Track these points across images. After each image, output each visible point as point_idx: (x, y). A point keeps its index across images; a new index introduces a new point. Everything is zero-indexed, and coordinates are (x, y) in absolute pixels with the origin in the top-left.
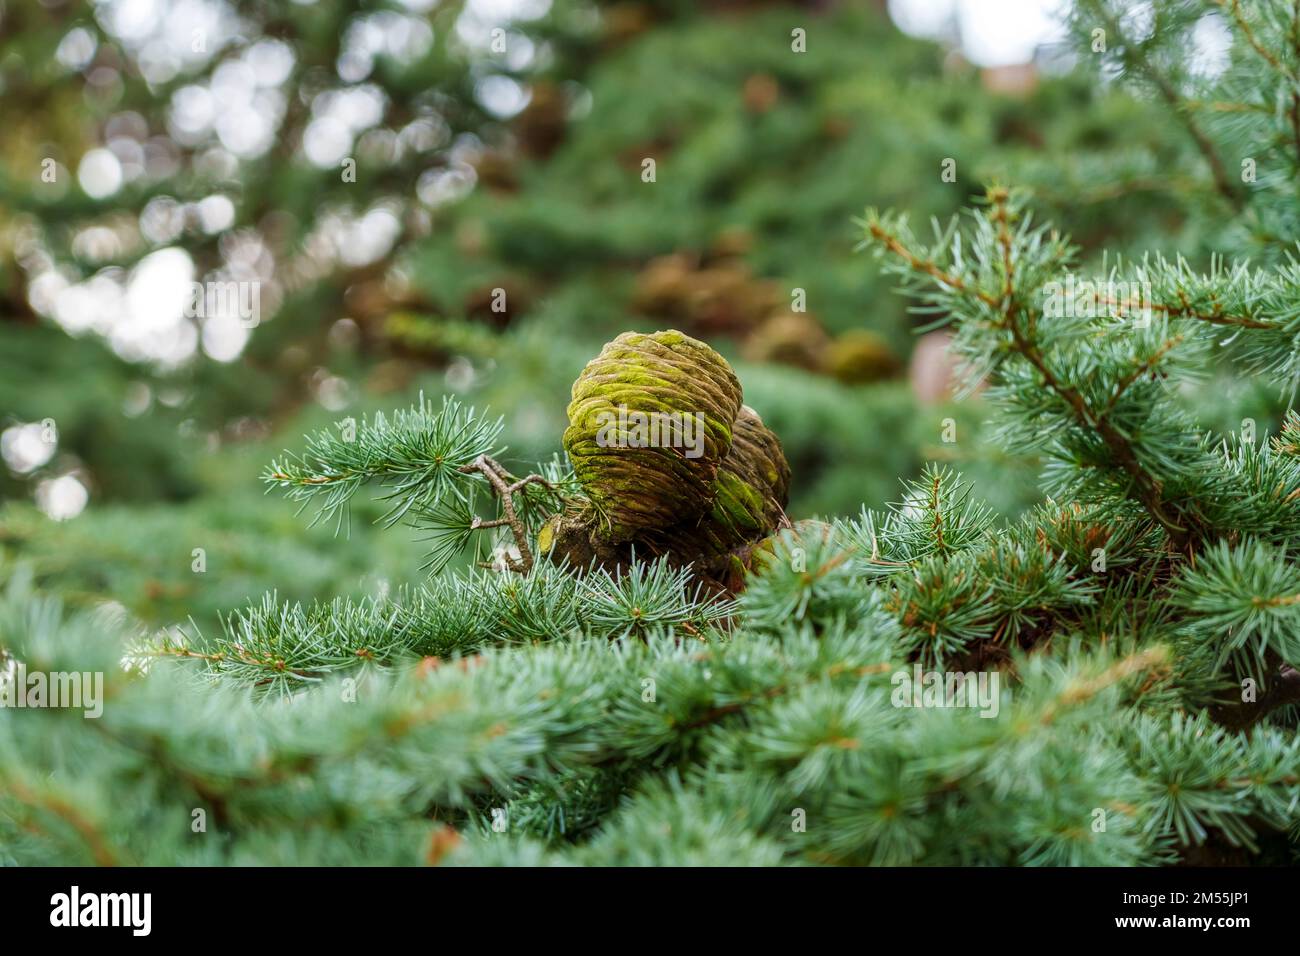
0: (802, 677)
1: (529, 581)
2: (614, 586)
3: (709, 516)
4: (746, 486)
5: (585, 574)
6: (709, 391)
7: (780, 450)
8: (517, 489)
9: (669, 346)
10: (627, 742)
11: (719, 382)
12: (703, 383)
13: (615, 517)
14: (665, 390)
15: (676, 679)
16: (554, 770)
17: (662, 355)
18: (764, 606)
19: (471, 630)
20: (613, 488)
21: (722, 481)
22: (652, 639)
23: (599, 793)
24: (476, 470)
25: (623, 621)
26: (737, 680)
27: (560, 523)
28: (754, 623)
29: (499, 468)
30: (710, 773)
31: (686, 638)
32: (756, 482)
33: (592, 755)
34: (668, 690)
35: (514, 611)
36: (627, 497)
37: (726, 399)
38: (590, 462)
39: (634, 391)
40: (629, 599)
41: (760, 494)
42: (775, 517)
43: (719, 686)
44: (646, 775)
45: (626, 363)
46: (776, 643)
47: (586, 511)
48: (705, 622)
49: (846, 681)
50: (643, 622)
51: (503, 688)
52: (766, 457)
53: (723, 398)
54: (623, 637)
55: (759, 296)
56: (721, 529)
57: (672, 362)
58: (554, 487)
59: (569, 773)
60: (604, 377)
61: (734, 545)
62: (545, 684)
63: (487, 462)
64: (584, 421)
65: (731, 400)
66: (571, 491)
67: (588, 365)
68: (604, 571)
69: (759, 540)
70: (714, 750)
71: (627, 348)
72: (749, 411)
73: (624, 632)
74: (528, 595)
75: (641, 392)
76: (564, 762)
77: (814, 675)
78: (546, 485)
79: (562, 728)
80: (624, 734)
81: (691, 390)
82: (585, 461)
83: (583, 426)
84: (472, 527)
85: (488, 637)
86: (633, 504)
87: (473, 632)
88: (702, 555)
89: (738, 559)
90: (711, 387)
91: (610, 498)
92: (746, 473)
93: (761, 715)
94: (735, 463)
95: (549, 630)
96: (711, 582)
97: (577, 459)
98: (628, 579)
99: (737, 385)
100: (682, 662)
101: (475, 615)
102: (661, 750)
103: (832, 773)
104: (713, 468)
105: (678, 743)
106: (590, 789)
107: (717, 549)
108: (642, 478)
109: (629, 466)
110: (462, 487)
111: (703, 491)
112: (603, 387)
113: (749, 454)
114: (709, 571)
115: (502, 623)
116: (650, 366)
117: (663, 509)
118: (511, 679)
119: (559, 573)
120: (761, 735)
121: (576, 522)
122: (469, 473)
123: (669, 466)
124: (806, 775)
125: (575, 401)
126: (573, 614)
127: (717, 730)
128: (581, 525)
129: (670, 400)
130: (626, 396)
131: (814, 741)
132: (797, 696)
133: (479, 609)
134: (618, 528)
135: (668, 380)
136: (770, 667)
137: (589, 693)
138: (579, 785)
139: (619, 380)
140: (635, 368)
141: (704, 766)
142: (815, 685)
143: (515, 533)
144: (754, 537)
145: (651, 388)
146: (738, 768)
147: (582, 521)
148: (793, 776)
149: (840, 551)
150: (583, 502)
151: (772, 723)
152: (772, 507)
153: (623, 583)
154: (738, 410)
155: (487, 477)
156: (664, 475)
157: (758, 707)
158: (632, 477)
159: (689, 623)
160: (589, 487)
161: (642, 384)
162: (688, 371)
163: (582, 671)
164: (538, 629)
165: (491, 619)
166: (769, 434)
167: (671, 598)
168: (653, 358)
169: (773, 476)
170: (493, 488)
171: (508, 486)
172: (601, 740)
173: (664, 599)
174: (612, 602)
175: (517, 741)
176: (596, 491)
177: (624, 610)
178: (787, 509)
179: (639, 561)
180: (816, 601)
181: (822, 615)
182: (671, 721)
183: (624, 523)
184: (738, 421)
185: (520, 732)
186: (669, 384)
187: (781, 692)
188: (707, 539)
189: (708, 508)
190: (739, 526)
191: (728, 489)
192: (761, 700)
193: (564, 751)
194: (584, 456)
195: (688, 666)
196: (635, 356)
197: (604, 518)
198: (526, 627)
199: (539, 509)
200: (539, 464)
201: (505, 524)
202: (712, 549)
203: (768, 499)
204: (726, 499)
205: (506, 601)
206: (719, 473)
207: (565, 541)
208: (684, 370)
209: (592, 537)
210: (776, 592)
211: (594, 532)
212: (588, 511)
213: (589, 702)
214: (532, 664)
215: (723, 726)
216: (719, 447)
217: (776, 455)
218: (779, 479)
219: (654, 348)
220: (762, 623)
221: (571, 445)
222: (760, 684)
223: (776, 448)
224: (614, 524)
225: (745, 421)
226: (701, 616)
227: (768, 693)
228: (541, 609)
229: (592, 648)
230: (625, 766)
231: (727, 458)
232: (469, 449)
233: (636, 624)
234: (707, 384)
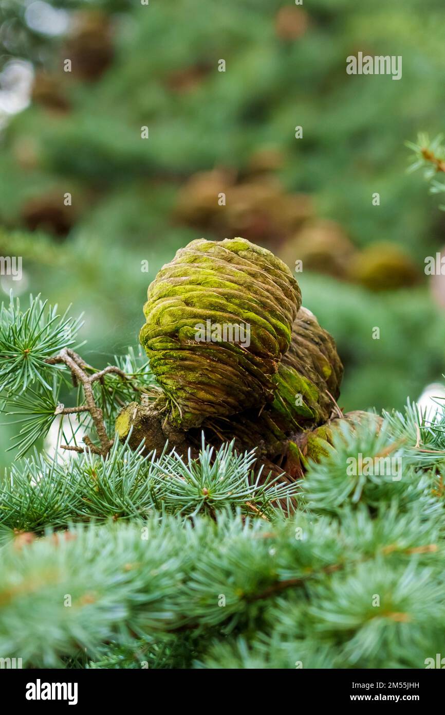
0: (358, 556)
1: (109, 463)
2: (185, 467)
3: (269, 406)
4: (303, 380)
5: (158, 456)
6: (272, 294)
7: (334, 348)
8: (96, 379)
9: (236, 252)
10: (199, 611)
11: (281, 285)
12: (267, 286)
13: (185, 405)
14: (232, 291)
15: (245, 556)
16: (136, 636)
17: (230, 260)
18: (324, 490)
19: (56, 506)
20: (184, 379)
21: (281, 375)
22: (221, 518)
23: (172, 656)
24: (60, 361)
25: (194, 500)
26: (300, 557)
27: (135, 411)
28: (313, 505)
29: (80, 360)
30: (275, 641)
31: (252, 517)
32: (312, 376)
33: (168, 622)
34: (237, 565)
35: (95, 489)
36: (197, 388)
37: (287, 301)
38: (164, 355)
39: (205, 293)
40: (198, 479)
41: (315, 387)
42: (328, 407)
43: (283, 561)
44: (215, 641)
45: (198, 267)
46: (335, 524)
47: (159, 400)
48: (267, 502)
49: (398, 560)
50: (212, 501)
51: (92, 561)
52: (321, 354)
53: (284, 299)
54: (193, 515)
55: (292, 209)
56: (280, 418)
57: (239, 267)
58: (129, 377)
59: (148, 638)
60: (177, 279)
61: (292, 433)
62: (127, 558)
63: (69, 355)
64: (159, 318)
65: (291, 302)
66: (144, 382)
67: (162, 269)
68: (176, 455)
69: (314, 428)
70: (278, 620)
71: (199, 254)
72: (306, 312)
73: (194, 510)
74: (108, 474)
75: (211, 293)
76: (143, 628)
77: (369, 554)
78: (122, 376)
79: (142, 598)
80: (197, 604)
81: (256, 293)
82: (160, 354)
83: (158, 323)
84: (56, 413)
85: (72, 512)
86: (202, 395)
87: (58, 508)
88: (262, 441)
89: (295, 446)
90: (274, 290)
91: (181, 388)
92: (304, 367)
93: (320, 589)
94: (293, 358)
95: (127, 507)
96: (271, 466)
97: (152, 352)
98: (199, 462)
99: (297, 288)
100: (249, 539)
101: (60, 492)
102: (230, 619)
103: (384, 644)
104: (275, 363)
105: (245, 614)
106: (164, 653)
107: (276, 436)
108: (211, 371)
109: (199, 360)
110: (47, 377)
111: (265, 383)
112: (177, 288)
113: (306, 351)
114: (269, 456)
115: (84, 500)
116: (219, 269)
117: (229, 400)
118: (97, 553)
119: (135, 456)
120: (320, 607)
121: (150, 409)
122: (54, 364)
123: (235, 361)
124: (361, 646)
125: (151, 300)
126: (148, 494)
127: (281, 602)
128: (155, 413)
129: (237, 301)
130: (197, 297)
131: (370, 614)
132: (353, 572)
133: (63, 487)
134: (188, 416)
135: (235, 283)
136: (329, 546)
137: (165, 567)
138: (154, 649)
139: (191, 283)
140: (205, 271)
141: (268, 635)
142: (370, 564)
143: (94, 418)
144: (310, 426)
145: (220, 290)
146: (301, 637)
147: (156, 409)
148: (349, 646)
149: (392, 441)
150: (156, 392)
151: (331, 598)
152: (326, 398)
153: (193, 465)
154: (297, 311)
155: (69, 368)
156: (230, 369)
157: (317, 582)
158: (202, 369)
159: (252, 502)
160: (162, 378)
161: (212, 286)
162: (253, 275)
163: (159, 546)
164: (117, 506)
165: (74, 496)
166: (324, 333)
167: (236, 480)
168: (222, 263)
169: (327, 371)
170: (75, 378)
171: (88, 376)
172: (176, 608)
173: (230, 481)
174: (183, 482)
175: (103, 609)
176: (169, 382)
177: (195, 490)
178: (339, 401)
179: (208, 446)
180: (371, 486)
181: (377, 500)
182: (239, 593)
183: (193, 411)
184: (297, 321)
185: (106, 601)
186: (236, 286)
187: (341, 568)
188: (268, 427)
189: (269, 399)
190: (297, 416)
191: (287, 382)
192: (321, 576)
193: (144, 618)
194: (159, 350)
195: (254, 543)
196: (205, 261)
197: (175, 406)
198: (106, 504)
199: (115, 398)
200: (115, 357)
201: (85, 410)
202: (272, 435)
203: (322, 391)
204: (285, 391)
205: (88, 479)
206: (280, 367)
207: (140, 427)
208: (250, 274)
209: (164, 424)
210: (334, 477)
211: (166, 419)
212: (161, 400)
213: (166, 574)
214: (115, 538)
215: (286, 598)
216: (280, 344)
217: (330, 352)
218: (332, 372)
219: (223, 253)
220: (321, 505)
221: (147, 340)
222: (319, 560)
223: (330, 345)
224: (184, 412)
225: (303, 321)
226: (264, 497)
227: (327, 569)
228: (120, 487)
229: (167, 526)
230: (197, 633)
231: (286, 354)
232: (54, 343)
233: (205, 503)
234: (270, 287)
